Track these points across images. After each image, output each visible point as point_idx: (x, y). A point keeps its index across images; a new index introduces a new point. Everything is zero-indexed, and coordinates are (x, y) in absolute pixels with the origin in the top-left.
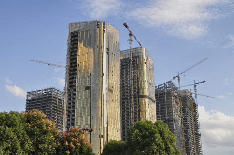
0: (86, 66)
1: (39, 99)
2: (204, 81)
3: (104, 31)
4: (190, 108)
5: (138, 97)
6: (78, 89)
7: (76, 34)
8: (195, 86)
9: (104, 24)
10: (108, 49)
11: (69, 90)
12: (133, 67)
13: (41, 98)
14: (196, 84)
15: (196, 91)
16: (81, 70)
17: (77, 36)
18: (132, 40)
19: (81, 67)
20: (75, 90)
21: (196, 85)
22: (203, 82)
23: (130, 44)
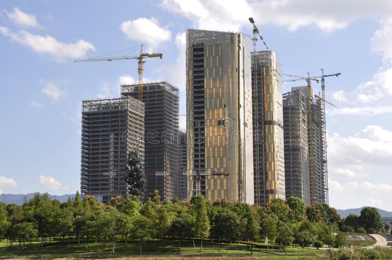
0: (217, 94)
1: (105, 113)
2: (338, 73)
3: (239, 47)
4: (317, 122)
5: (264, 123)
6: (208, 123)
7: (201, 47)
8: (323, 80)
9: (239, 36)
10: (243, 71)
11: (195, 123)
12: (258, 79)
13: (109, 113)
14: (324, 76)
15: (323, 89)
16: (210, 99)
17: (202, 50)
18: (257, 40)
19: (211, 95)
20: (202, 123)
21: (324, 78)
22: (337, 75)
23: (255, 45)
